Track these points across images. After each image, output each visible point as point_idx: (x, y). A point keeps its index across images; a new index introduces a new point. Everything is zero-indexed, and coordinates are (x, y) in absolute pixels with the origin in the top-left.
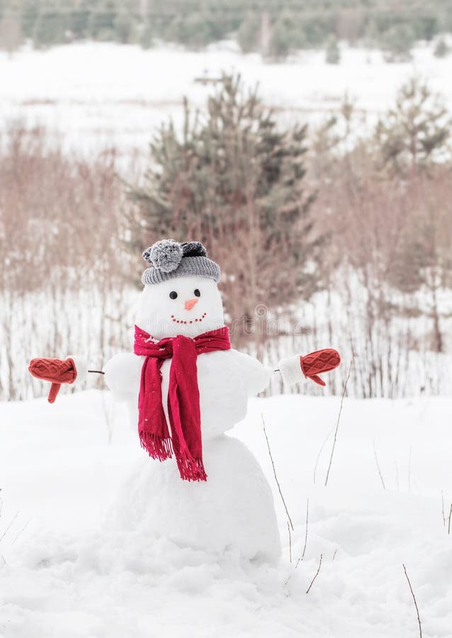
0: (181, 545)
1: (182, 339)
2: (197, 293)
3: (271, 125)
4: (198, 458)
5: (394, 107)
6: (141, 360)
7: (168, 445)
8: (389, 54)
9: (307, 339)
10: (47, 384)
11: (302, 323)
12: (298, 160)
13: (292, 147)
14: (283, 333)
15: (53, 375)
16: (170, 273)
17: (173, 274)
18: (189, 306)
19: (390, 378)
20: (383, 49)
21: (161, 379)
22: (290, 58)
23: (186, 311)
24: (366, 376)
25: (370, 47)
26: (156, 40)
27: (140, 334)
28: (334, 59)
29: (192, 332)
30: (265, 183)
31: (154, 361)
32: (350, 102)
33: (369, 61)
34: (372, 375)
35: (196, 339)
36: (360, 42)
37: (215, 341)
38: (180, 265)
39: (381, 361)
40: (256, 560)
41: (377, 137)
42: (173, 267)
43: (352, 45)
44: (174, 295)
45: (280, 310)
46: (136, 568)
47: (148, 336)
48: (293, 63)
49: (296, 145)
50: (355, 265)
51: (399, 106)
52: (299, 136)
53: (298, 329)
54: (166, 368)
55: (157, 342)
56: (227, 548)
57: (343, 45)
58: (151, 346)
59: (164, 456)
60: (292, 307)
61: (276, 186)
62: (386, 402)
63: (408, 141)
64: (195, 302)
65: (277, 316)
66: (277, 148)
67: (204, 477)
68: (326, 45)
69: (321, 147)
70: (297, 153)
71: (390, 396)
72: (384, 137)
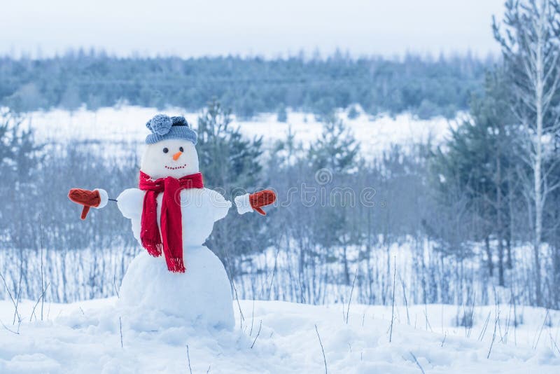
0: (168, 314)
1: (170, 179)
2: (181, 149)
3: (240, 136)
4: (180, 256)
5: (320, 137)
6: (143, 193)
7: (161, 248)
8: (318, 116)
9: (262, 278)
10: (81, 207)
11: (259, 266)
12: (257, 160)
13: (253, 151)
14: (246, 273)
15: (85, 200)
16: (164, 136)
17: (165, 136)
18: (176, 157)
19: (314, 292)
20: (315, 113)
21: (157, 205)
22: (254, 118)
23: (174, 161)
24: (299, 292)
25: (307, 112)
26: (167, 105)
27: (144, 176)
28: (283, 118)
29: (178, 175)
30: (234, 173)
31: (152, 193)
32: (292, 134)
33: (305, 121)
34: (303, 292)
35: (180, 179)
36: (300, 109)
37: (193, 181)
38: (170, 130)
39: (309, 282)
40: (218, 327)
41: (310, 157)
42: (166, 131)
43: (295, 110)
44: (166, 151)
45: (244, 258)
46: (137, 328)
47: (148, 177)
48: (256, 121)
49: (255, 149)
50: (295, 238)
51: (324, 137)
52: (258, 144)
53: (255, 270)
54: (160, 199)
55: (154, 181)
56: (199, 317)
57: (289, 110)
58: (151, 184)
59: (157, 254)
60: (252, 257)
61: (241, 176)
62: (312, 306)
63: (329, 160)
64: (180, 154)
65: (241, 261)
66: (243, 152)
67: (183, 270)
68: (278, 110)
69: (273, 163)
70: (256, 155)
71: (315, 304)
72: (315, 157)
